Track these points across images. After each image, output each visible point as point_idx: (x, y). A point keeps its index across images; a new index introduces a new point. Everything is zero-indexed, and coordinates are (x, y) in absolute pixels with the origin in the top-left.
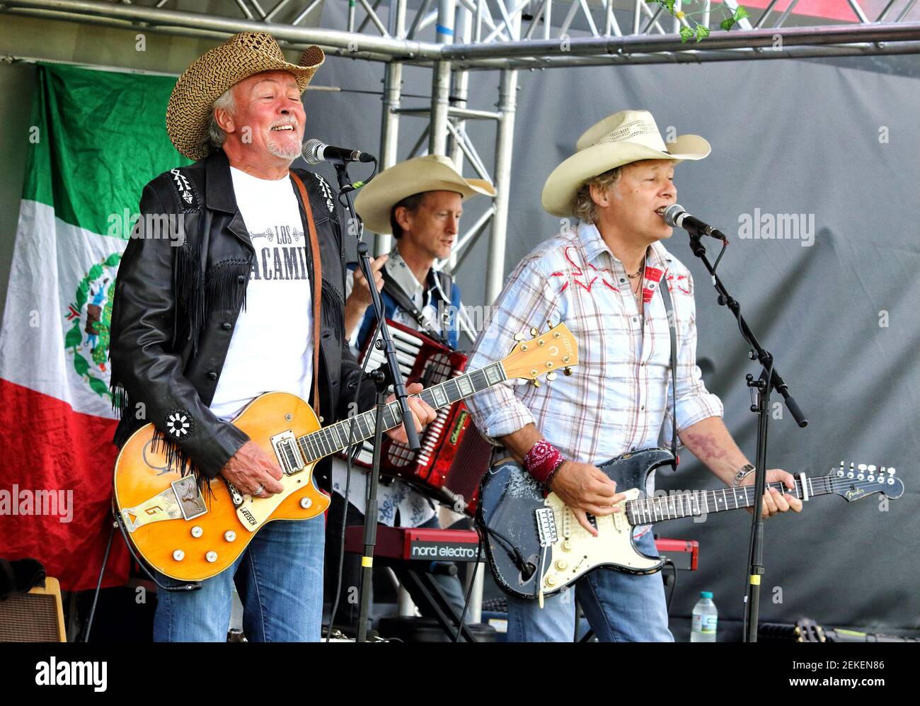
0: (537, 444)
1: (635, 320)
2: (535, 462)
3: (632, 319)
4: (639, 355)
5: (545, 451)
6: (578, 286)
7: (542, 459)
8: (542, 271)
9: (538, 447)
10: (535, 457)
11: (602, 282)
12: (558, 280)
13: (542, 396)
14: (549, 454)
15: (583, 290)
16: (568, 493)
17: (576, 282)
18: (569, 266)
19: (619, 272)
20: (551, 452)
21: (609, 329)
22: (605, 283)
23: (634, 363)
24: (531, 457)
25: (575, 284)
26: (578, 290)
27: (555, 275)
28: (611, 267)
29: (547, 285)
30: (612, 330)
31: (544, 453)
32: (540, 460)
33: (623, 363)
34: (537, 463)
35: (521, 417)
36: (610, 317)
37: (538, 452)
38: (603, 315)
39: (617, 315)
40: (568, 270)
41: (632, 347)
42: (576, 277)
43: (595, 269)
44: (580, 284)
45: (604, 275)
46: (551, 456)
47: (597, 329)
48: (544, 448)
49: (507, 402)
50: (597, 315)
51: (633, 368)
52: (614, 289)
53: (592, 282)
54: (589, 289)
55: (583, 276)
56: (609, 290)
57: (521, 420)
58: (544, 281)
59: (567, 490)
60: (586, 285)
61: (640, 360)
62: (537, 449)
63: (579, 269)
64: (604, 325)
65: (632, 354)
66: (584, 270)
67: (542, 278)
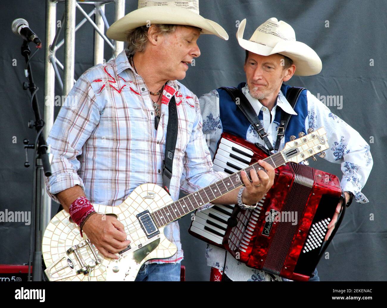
0: (79, 198)
1: (152, 114)
2: (75, 209)
3: (150, 112)
4: (155, 136)
5: (83, 203)
6: (112, 88)
7: (80, 208)
8: (88, 79)
9: (79, 200)
10: (76, 205)
11: (129, 89)
12: (98, 84)
13: (90, 169)
14: (85, 205)
15: (115, 92)
16: (94, 234)
17: (111, 86)
18: (106, 75)
19: (141, 84)
20: (87, 204)
21: (133, 117)
22: (131, 89)
23: (152, 142)
24: (74, 206)
25: (110, 87)
26: (112, 91)
27: (96, 81)
28: (136, 81)
29: (90, 87)
30: (135, 117)
31: (82, 204)
32: (79, 208)
33: (144, 140)
34: (77, 210)
35: (72, 180)
36: (134, 110)
37: (79, 203)
38: (129, 108)
39: (139, 109)
40: (105, 78)
41: (150, 130)
42: (111, 83)
43: (125, 81)
44: (114, 87)
45: (131, 85)
46: (86, 206)
47: (124, 116)
48: (83, 201)
49: (65, 170)
50: (124, 108)
51: (151, 145)
52: (138, 94)
53: (123, 87)
54: (120, 91)
55: (116, 84)
56: (134, 94)
57: (72, 182)
58: (89, 85)
59: (93, 232)
60: (118, 89)
61: (156, 140)
62: (78, 201)
63: (114, 79)
64: (129, 114)
65: (150, 135)
66: (117, 80)
67: (87, 83)
